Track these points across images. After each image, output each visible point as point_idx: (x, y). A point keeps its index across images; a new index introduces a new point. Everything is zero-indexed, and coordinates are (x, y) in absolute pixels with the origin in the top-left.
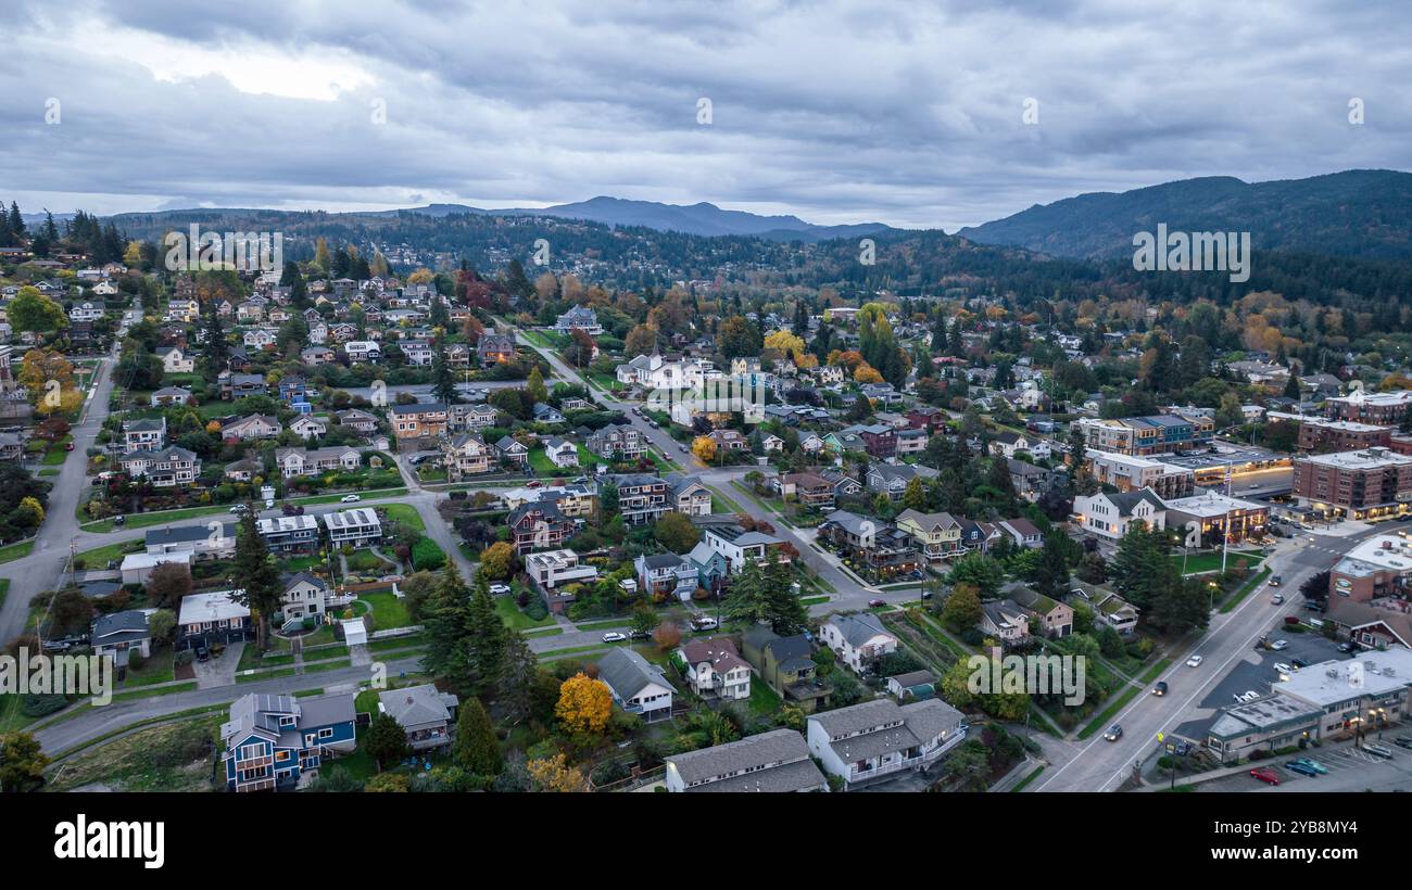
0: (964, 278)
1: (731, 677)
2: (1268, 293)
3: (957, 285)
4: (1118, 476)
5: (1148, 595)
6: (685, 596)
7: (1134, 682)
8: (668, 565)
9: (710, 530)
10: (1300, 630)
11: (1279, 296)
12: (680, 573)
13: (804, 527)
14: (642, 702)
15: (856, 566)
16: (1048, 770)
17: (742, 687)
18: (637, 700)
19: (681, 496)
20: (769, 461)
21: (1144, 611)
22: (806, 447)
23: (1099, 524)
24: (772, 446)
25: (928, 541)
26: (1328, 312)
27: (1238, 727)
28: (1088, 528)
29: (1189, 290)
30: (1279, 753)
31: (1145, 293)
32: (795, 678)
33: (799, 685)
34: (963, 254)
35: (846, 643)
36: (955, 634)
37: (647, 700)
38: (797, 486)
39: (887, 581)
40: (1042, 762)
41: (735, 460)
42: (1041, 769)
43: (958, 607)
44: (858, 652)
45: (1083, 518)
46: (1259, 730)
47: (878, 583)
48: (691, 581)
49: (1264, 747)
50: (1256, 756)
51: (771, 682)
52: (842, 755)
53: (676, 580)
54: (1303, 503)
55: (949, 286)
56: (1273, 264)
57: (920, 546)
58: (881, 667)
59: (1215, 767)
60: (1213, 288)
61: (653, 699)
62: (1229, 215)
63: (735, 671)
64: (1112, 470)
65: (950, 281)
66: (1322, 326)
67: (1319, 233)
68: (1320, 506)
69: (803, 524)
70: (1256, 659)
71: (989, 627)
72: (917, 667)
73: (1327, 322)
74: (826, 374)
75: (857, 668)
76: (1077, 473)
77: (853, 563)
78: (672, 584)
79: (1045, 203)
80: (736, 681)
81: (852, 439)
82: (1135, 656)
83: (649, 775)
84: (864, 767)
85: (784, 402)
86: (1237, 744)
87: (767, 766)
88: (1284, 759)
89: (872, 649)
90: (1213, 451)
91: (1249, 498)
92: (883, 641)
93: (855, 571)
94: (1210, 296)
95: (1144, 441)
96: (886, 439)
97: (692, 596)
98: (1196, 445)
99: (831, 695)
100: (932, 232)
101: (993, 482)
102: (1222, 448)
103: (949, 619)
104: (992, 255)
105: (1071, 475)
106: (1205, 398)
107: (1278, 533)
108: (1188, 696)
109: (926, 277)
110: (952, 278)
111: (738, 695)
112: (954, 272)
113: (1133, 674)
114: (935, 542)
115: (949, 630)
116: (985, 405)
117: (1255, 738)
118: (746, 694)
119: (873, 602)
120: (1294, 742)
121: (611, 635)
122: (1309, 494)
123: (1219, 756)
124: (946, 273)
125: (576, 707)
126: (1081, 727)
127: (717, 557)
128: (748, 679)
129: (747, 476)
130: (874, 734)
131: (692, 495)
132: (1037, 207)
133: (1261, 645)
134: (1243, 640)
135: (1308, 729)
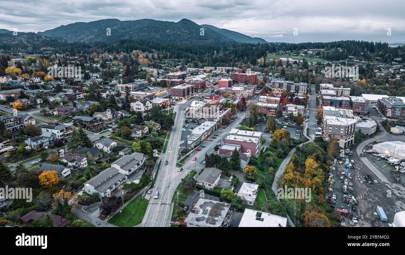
0: (49, 48)
1: (83, 162)
2: (138, 50)
3: (46, 51)
4: (137, 97)
5: (161, 121)
6: (46, 147)
7: (166, 140)
8: (39, 139)
9: (42, 127)
10: (188, 123)
11: (141, 51)
12: (43, 141)
13: (67, 122)
14: (63, 174)
15: (89, 129)
16: (162, 161)
17: (85, 164)
18: (62, 174)
19: (24, 120)
20: (41, 107)
21: (161, 124)
22: (50, 101)
23: (138, 109)
24: (39, 102)
25: (105, 119)
26: (154, 55)
27: (191, 142)
28: (136, 110)
29: (118, 50)
30: (198, 145)
31: (107, 51)
32: (98, 158)
33: (99, 159)
34: (44, 41)
35: (104, 147)
36: (125, 139)
37: (64, 173)
38: (58, 111)
39: (100, 131)
40: (160, 160)
41: (30, 108)
42: (161, 161)
43: (126, 132)
44: (109, 148)
45: (134, 108)
46: (195, 141)
47: (97, 132)
48: (47, 143)
49: (195, 145)
50: (195, 147)
51: (91, 161)
52: (125, 170)
53: (43, 143)
54: (173, 98)
55: (44, 51)
56: (136, 43)
57: (103, 120)
58: (115, 150)
59: (190, 151)
60: (124, 49)
61: (66, 173)
62: (119, 29)
63: (83, 160)
64: (135, 96)
65: (44, 49)
66: (154, 58)
67: (141, 35)
68: (177, 98)
69: (66, 121)
70: (185, 130)
71: (133, 135)
72: (124, 148)
73: (154, 57)
74: (34, 80)
75: (109, 152)
76: (129, 97)
77: (87, 129)
78: (41, 145)
79: (65, 25)
80: (84, 162)
81: (63, 97)
82: (164, 135)
83: (78, 191)
84: (130, 171)
85: (28, 89)
86: (192, 145)
87: (111, 177)
88: (199, 146)
89: (112, 146)
90: (149, 89)
91: (165, 98)
92: (114, 144)
93: (89, 131)
94: (124, 52)
95: (135, 88)
96: (73, 96)
97: (48, 147)
98: (145, 88)
99: (109, 159)
100: (30, 33)
101: (111, 102)
102: (151, 88)
103: (124, 136)
104: (54, 41)
105: (127, 97)
106: (142, 77)
107: (173, 105)
108: (177, 139)
109: (34, 48)
110: (45, 48)
111: (85, 166)
112: (44, 46)
113: (165, 138)
114: (107, 119)
115: (124, 138)
116: (87, 84)
117: (195, 143)
118: (87, 165)
119: (101, 137)
120: (199, 143)
121: (34, 162)
122: (174, 95)
123: (190, 148)
124: (41, 47)
125: (48, 180)
126: (162, 151)
127: (53, 134)
128: (86, 161)
129: (41, 111)
130: (128, 163)
131: (28, 119)
132: (62, 26)
133: (184, 127)
134: (180, 127)
135: (200, 139)
